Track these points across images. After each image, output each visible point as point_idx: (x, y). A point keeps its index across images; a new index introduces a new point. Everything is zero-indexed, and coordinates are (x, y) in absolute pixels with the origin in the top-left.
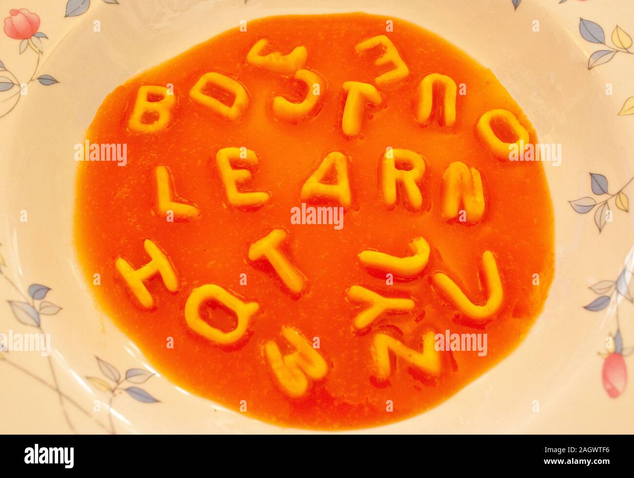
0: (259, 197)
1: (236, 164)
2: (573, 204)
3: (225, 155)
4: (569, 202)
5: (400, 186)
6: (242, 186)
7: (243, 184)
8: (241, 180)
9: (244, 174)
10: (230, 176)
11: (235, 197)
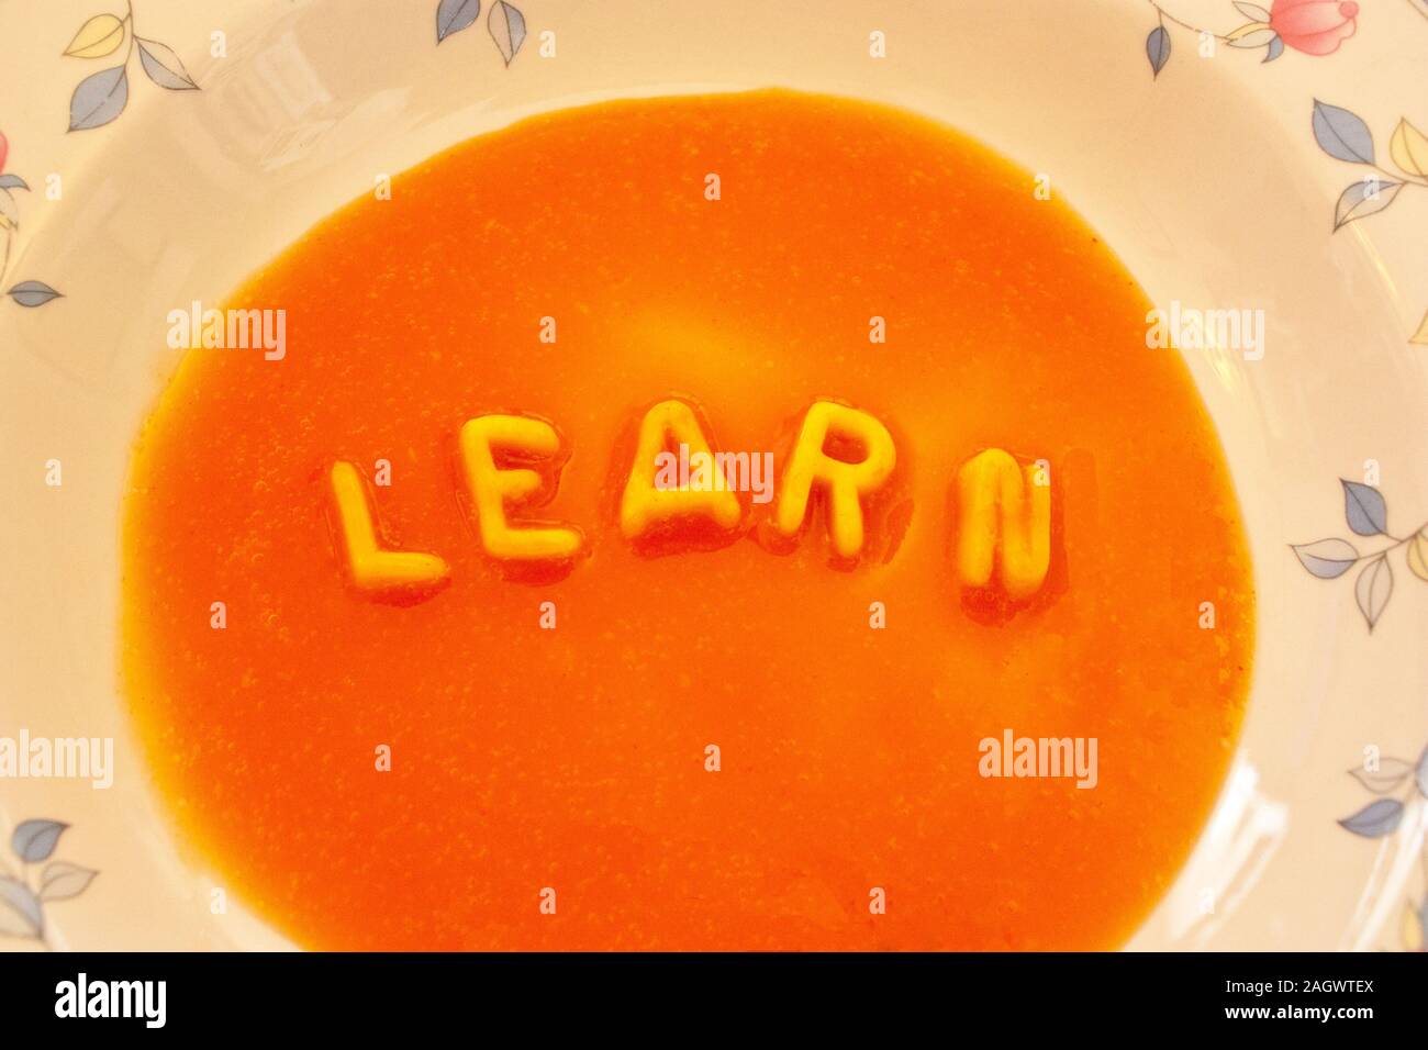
0: (557, 540)
1: (507, 456)
2: (1301, 551)
3: (480, 432)
4: (1293, 547)
5: (820, 495)
6: (519, 511)
7: (523, 503)
8: (517, 495)
9: (523, 480)
10: (490, 484)
11: (499, 536)
